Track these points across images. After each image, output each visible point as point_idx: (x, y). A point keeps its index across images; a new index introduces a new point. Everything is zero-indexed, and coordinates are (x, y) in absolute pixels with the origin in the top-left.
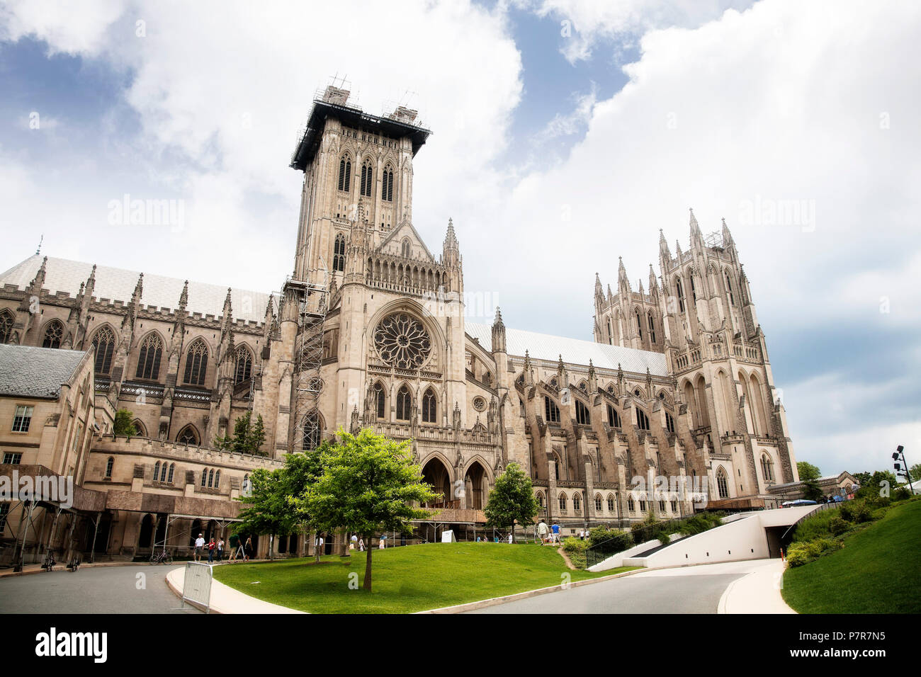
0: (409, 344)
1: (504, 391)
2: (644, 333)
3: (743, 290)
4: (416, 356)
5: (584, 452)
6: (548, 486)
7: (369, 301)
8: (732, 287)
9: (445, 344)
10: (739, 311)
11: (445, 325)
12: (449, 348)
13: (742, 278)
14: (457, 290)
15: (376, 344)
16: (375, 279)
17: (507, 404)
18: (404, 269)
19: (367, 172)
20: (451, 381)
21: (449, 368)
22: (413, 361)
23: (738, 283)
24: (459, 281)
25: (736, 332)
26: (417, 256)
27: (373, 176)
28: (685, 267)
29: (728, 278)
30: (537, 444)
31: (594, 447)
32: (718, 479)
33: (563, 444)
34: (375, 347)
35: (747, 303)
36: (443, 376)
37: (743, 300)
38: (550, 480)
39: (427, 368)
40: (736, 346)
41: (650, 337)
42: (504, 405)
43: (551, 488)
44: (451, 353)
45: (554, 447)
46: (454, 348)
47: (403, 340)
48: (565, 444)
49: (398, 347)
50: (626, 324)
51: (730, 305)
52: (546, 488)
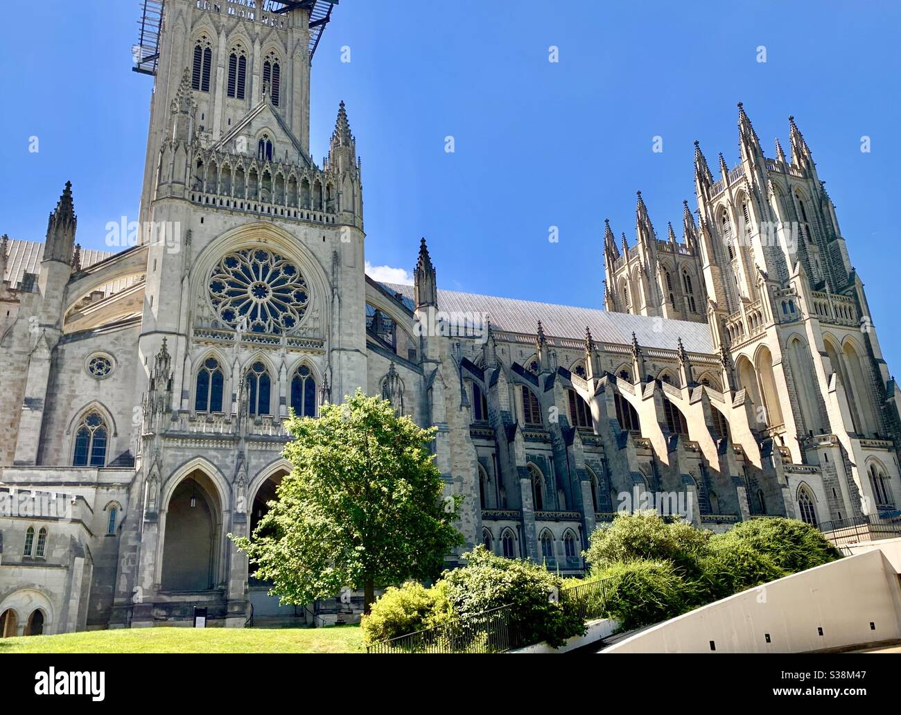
0: (270, 295)
1: (432, 366)
2: (677, 298)
3: (827, 218)
4: (282, 315)
5: (580, 465)
6: (521, 520)
7: (197, 227)
8: (807, 215)
9: (330, 293)
10: (821, 250)
11: (331, 264)
12: (336, 299)
13: (823, 199)
14: (351, 209)
15: (212, 297)
16: (207, 192)
17: (437, 385)
18: (260, 178)
19: (238, 65)
20: (340, 350)
21: (336, 330)
22: (278, 323)
23: (818, 209)
24: (354, 196)
25: (817, 281)
26: (283, 158)
27: (248, 68)
28: (734, 191)
29: (801, 202)
30: (503, 454)
31: (597, 457)
32: (800, 503)
33: (547, 454)
34: (210, 302)
35: (834, 237)
36: (326, 344)
37: (827, 233)
38: (524, 509)
39: (302, 331)
40: (818, 300)
41: (686, 303)
42: (431, 388)
43: (526, 521)
44: (340, 307)
45: (530, 458)
46: (345, 300)
47: (260, 291)
48: (551, 453)
49: (251, 302)
50: (650, 286)
51: (806, 241)
52: (519, 523)
